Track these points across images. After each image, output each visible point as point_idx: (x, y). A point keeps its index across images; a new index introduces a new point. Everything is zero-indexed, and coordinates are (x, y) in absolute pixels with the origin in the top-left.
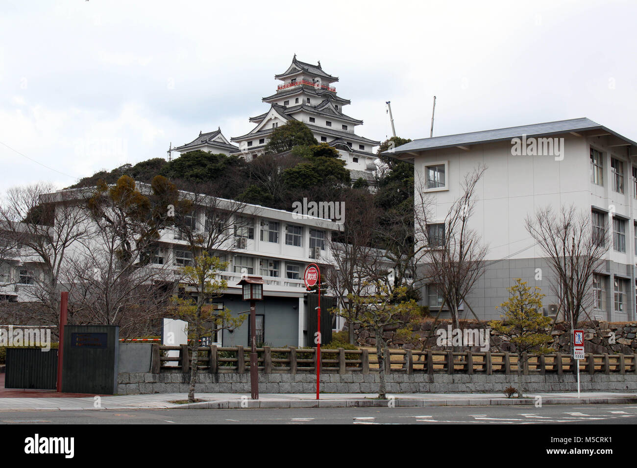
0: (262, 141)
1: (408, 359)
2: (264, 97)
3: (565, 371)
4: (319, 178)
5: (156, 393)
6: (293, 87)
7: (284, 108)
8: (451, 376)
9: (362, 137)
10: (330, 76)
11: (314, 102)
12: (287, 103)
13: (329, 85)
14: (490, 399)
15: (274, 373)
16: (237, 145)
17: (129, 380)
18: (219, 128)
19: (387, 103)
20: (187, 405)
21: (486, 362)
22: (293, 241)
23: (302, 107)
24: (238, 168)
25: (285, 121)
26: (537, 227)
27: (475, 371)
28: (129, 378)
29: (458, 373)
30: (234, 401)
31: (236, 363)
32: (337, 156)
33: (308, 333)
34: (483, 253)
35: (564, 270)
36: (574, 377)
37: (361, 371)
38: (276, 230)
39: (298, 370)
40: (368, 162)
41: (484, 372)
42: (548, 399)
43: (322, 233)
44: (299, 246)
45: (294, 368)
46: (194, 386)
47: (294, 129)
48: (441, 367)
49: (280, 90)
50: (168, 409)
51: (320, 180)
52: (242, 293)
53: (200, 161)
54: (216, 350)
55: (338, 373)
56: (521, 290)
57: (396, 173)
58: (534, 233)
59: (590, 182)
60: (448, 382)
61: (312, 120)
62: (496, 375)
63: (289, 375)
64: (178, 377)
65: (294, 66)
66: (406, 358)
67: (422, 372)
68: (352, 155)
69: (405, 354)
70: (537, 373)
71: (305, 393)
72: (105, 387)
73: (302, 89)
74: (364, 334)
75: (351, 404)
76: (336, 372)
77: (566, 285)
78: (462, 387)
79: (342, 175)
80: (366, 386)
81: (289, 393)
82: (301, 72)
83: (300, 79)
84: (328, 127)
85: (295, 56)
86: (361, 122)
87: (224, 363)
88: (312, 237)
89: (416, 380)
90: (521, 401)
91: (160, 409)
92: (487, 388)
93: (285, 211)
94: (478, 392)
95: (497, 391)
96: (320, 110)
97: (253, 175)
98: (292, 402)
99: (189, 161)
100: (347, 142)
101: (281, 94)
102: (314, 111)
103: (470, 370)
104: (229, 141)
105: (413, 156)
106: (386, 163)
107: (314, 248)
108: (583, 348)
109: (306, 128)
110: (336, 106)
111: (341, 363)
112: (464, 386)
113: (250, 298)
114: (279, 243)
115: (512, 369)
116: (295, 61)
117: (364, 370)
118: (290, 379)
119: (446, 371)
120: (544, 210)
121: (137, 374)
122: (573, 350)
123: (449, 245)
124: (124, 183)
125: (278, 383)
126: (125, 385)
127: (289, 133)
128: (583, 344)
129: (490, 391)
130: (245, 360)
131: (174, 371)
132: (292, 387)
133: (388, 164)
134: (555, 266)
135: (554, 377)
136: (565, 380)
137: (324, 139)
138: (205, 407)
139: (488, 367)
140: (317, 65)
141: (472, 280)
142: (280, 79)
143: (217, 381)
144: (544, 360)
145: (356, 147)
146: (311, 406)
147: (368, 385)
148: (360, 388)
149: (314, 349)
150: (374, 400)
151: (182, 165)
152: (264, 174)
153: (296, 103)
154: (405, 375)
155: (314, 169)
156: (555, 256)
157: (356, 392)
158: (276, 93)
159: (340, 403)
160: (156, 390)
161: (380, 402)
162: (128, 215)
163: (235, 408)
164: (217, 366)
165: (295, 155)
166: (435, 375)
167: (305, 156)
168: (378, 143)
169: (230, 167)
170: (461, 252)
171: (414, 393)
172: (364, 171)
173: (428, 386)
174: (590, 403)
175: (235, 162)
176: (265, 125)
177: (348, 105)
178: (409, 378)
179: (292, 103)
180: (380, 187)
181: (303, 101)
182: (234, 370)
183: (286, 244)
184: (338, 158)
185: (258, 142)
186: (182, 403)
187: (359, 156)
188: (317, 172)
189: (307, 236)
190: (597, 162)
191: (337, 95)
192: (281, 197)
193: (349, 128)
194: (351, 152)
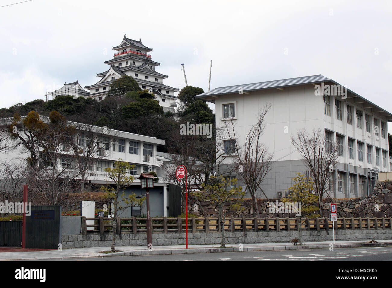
0: (105, 88)
1: (232, 223)
2: (106, 61)
3: (321, 229)
4: (144, 112)
5: (85, 247)
6: (124, 55)
7: (119, 68)
8: (256, 233)
9: (168, 86)
10: (147, 48)
11: (138, 64)
12: (120, 64)
13: (146, 54)
14: (285, 246)
15: (154, 233)
16: (89, 91)
17: (69, 239)
18: (77, 80)
19: (182, 65)
20: (111, 254)
21: (277, 224)
22: (133, 151)
23: (130, 67)
24: (92, 105)
25: (120, 76)
26: (298, 141)
27: (270, 230)
28: (68, 238)
29: (260, 231)
30: (139, 250)
31: (132, 228)
32: (154, 98)
33: (170, 208)
34: (271, 157)
35: (314, 168)
36: (326, 232)
37: (205, 231)
38: (123, 144)
39: (168, 231)
40: (172, 102)
41: (275, 230)
42: (318, 245)
43: (150, 146)
44: (137, 154)
45: (166, 229)
46: (114, 242)
47: (126, 81)
48: (251, 227)
49: (116, 57)
50: (100, 256)
51: (145, 113)
52: (140, 185)
53: (68, 101)
54: (120, 220)
55: (191, 232)
56: (300, 180)
57: (192, 108)
58: (296, 145)
59: (324, 114)
60: (255, 236)
61: (136, 75)
62: (282, 232)
63: (163, 234)
64: (97, 237)
65: (125, 41)
66: (231, 222)
67: (240, 231)
68: (162, 97)
69: (230, 220)
70: (305, 230)
71: (173, 245)
72: (54, 244)
73: (130, 56)
74: (188, 209)
75: (206, 251)
76: (190, 232)
77: (315, 176)
78: (263, 239)
79: (158, 109)
80: (208, 240)
81: (163, 245)
82: (129, 45)
83: (128, 50)
84: (147, 80)
85: (125, 35)
86: (167, 77)
87: (125, 227)
88: (145, 149)
89: (237, 236)
90: (302, 247)
91: (96, 257)
92: (277, 240)
93: (128, 133)
94: (273, 242)
95: (283, 241)
96: (141, 69)
97: (102, 110)
98: (173, 250)
99: (61, 101)
100: (158, 89)
101: (117, 59)
102: (138, 69)
103: (268, 229)
104: (84, 88)
105: (215, 98)
106: (183, 102)
107: (146, 155)
108: (336, 214)
109: (134, 80)
110: (151, 66)
111: (193, 226)
112: (264, 239)
113: (146, 187)
114: (125, 152)
115: (291, 228)
116: (125, 38)
117: (206, 230)
118: (163, 237)
119: (253, 230)
120: (302, 131)
121: (73, 236)
122: (330, 215)
123: (249, 153)
124: (33, 115)
125: (157, 239)
126: (66, 243)
127: (123, 83)
128: (336, 211)
129: (279, 241)
130: (137, 225)
131: (95, 233)
132: (165, 241)
133: (185, 103)
134: (308, 165)
135: (315, 232)
136: (321, 234)
137: (144, 87)
138: (122, 255)
139: (278, 227)
140: (139, 41)
141: (264, 174)
142: (116, 50)
143: (121, 239)
144: (309, 222)
145: (164, 92)
146: (184, 252)
147: (209, 239)
148: (205, 241)
149: (177, 218)
150: (219, 248)
151: (56, 104)
152: (109, 109)
153: (126, 64)
154: (230, 233)
155: (140, 106)
156: (308, 158)
157: (203, 244)
158: (113, 58)
159: (200, 250)
160: (85, 245)
161: (223, 249)
162: (35, 136)
163: (140, 255)
164: (121, 230)
165: (128, 97)
166: (247, 232)
167: (134, 98)
168: (178, 90)
169: (87, 105)
170: (256, 157)
171: (236, 243)
172: (169, 107)
173: (244, 239)
174: (341, 247)
175: (89, 101)
176: (106, 78)
177: (158, 66)
178: (232, 234)
179: (124, 65)
180: (182, 117)
181: (131, 63)
182: (130, 232)
183: (129, 153)
184: (155, 99)
185: (103, 89)
186: (108, 253)
187: (165, 98)
188: (142, 107)
189: (142, 148)
190: (327, 101)
191: (152, 60)
192: (121, 123)
193: (160, 80)
194: (161, 95)
